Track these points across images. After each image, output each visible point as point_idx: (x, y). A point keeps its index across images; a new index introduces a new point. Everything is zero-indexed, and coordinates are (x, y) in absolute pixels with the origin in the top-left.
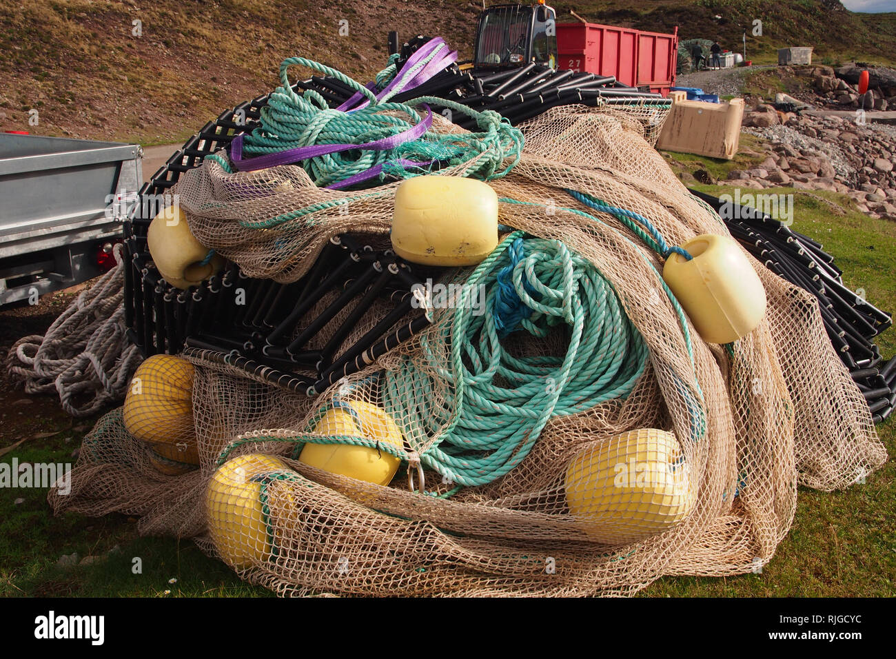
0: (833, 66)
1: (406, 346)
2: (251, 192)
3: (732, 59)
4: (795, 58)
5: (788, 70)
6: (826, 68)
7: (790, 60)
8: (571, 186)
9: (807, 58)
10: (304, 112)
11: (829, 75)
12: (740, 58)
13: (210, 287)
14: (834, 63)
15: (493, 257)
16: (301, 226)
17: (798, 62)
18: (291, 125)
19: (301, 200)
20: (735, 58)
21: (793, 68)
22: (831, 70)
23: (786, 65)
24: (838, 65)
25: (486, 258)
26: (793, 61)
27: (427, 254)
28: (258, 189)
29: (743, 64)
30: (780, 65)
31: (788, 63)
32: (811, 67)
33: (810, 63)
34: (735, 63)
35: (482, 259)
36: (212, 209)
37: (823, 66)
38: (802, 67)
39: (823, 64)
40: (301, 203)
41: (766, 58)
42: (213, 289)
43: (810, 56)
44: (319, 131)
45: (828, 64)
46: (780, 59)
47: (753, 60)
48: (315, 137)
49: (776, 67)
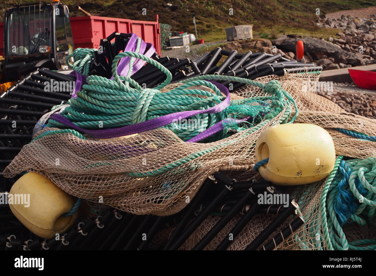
0: (270, 39)
1: (288, 242)
2: (135, 151)
3: (188, 39)
4: (240, 35)
5: (236, 44)
6: (266, 41)
7: (236, 36)
8: (341, 126)
9: (249, 34)
10: (127, 92)
11: (268, 46)
12: (193, 37)
13: (81, 231)
14: (270, 36)
15: (333, 174)
16: (187, 170)
17: (243, 37)
18: (118, 103)
19: (181, 152)
20: (190, 37)
21: (240, 43)
22: (269, 42)
23: (233, 40)
24: (274, 38)
25: (330, 175)
26: (239, 37)
27: (297, 176)
28: (141, 148)
29: (197, 42)
30: (228, 41)
31: (235, 39)
32: (253, 41)
33: (252, 37)
34: (190, 42)
35: (327, 177)
36: (102, 167)
37: (263, 39)
38: (247, 41)
39: (262, 37)
40: (181, 154)
41: (214, 36)
42: (84, 233)
43: (251, 31)
44: (149, 104)
45: (266, 37)
46: (228, 36)
47: (204, 38)
48: (147, 110)
49: (226, 43)
